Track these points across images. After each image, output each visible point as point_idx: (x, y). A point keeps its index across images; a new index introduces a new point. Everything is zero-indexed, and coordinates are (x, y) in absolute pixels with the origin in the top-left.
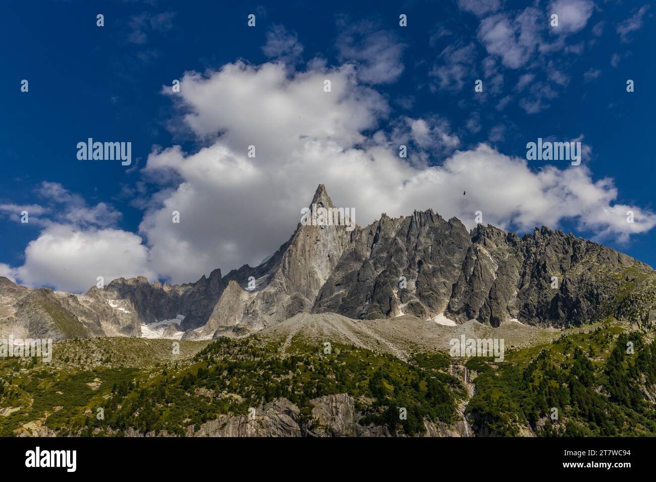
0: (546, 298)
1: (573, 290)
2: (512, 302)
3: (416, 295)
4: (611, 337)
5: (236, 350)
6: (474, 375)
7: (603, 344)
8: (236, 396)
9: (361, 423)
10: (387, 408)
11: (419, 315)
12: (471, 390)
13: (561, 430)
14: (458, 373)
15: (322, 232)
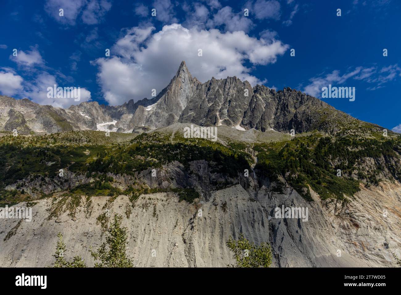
0: (287, 120)
1: (300, 117)
2: (271, 121)
3: (227, 116)
4: (317, 138)
5: (151, 139)
6: (257, 153)
7: (313, 141)
8: (155, 160)
9: (211, 172)
10: (222, 166)
11: (229, 125)
12: (255, 159)
13: (295, 177)
14: (249, 152)
15: (183, 84)
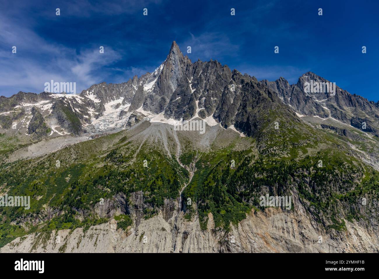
0: (243, 120)
1: (251, 120)
2: (234, 118)
3: (204, 106)
6: (196, 170)
8: (109, 190)
9: (144, 202)
11: (203, 117)
12: (191, 178)
13: (204, 206)
15: (173, 66)
